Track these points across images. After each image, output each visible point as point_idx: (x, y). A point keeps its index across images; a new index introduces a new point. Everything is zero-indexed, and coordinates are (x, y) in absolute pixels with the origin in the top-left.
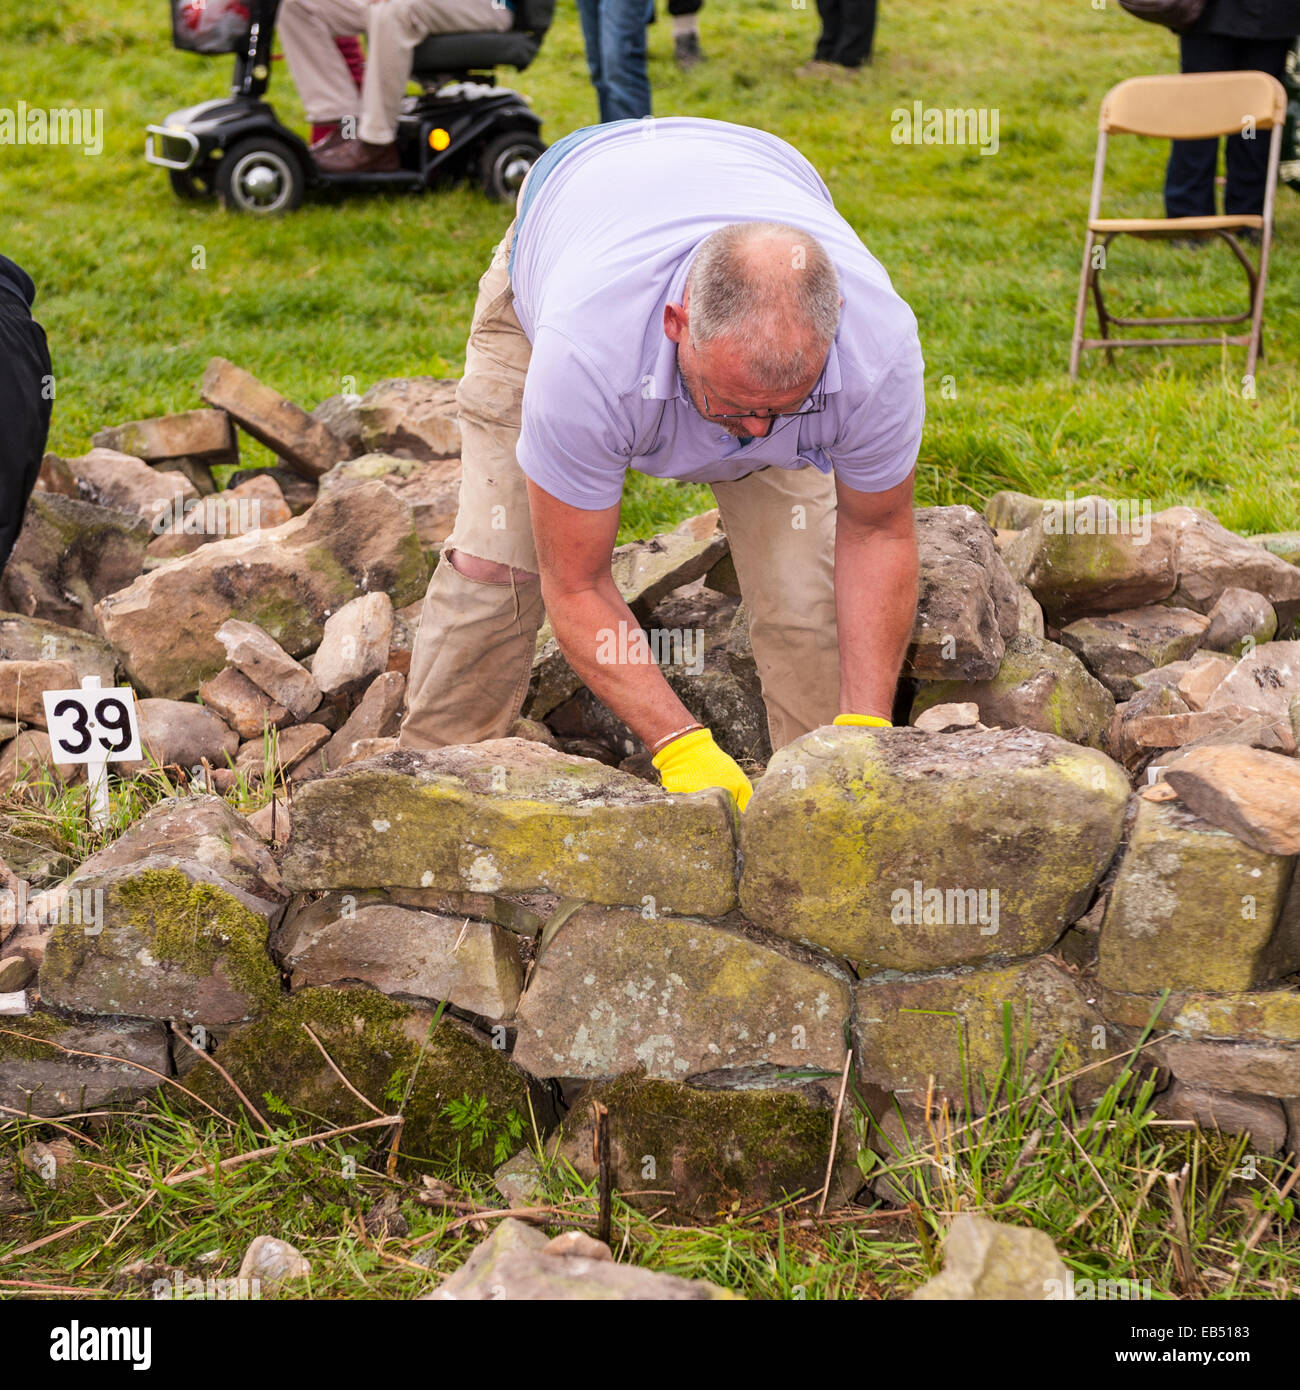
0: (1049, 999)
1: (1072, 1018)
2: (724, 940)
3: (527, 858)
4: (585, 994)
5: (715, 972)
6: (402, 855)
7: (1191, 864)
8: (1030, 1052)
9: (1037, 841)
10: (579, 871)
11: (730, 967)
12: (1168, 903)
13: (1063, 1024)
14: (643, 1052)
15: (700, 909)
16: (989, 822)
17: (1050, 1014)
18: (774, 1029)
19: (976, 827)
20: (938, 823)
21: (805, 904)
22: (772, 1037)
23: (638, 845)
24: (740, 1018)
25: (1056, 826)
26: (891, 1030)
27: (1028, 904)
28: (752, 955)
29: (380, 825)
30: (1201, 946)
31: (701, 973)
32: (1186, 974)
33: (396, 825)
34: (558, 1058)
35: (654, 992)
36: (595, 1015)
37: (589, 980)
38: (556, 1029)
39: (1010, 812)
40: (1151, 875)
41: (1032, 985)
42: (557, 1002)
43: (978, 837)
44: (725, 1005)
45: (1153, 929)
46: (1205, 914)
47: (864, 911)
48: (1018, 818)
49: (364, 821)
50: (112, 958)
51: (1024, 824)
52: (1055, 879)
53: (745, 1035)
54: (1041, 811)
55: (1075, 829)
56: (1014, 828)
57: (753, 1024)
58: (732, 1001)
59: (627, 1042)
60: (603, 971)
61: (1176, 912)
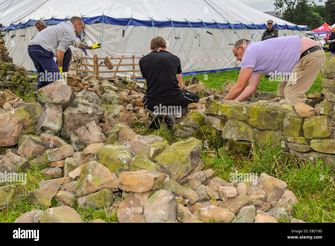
0: (277, 136)
1: (279, 138)
2: (242, 124)
3: (224, 111)
4: (228, 128)
5: (241, 127)
6: (213, 110)
7: (291, 118)
8: (273, 142)
9: (277, 114)
10: (228, 113)
11: (242, 127)
12: (288, 123)
13: (278, 139)
14: (233, 137)
15: (241, 120)
16: (270, 111)
17: (277, 137)
18: (245, 135)
19: (269, 111)
20: (264, 110)
21: (250, 120)
22: (245, 136)
23: (235, 111)
24: (242, 133)
25: (279, 112)
26: (259, 137)
27: (276, 123)
28: (245, 126)
29: (212, 106)
30: (292, 129)
31: (239, 127)
32: (291, 133)
33: (213, 107)
34: (225, 136)
35: (234, 129)
36: (229, 131)
37: (229, 127)
38: (225, 133)
39: (273, 110)
40: (287, 119)
41: (275, 133)
42: (226, 129)
43: (269, 112)
44: (241, 131)
45: (287, 127)
46: (292, 125)
47: (256, 121)
48: (274, 111)
49: (210, 106)
50: (189, 120)
51: (275, 111)
52: (279, 120)
53: (242, 136)
54: (277, 110)
55: (282, 113)
56: (273, 112)
57: (243, 134)
58: (242, 131)
59: (231, 135)
60: (230, 126)
61: (289, 124)
